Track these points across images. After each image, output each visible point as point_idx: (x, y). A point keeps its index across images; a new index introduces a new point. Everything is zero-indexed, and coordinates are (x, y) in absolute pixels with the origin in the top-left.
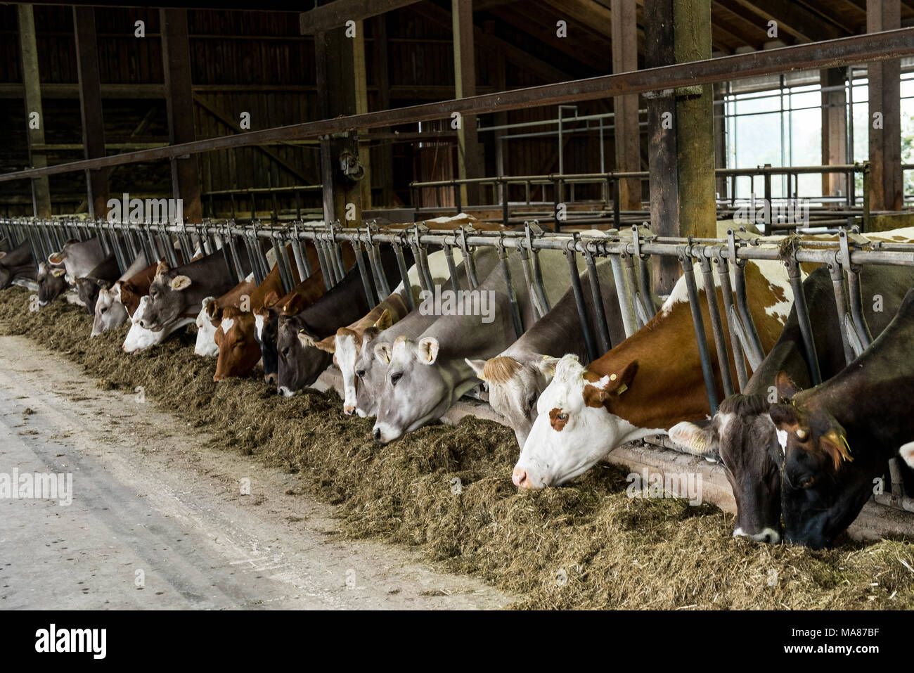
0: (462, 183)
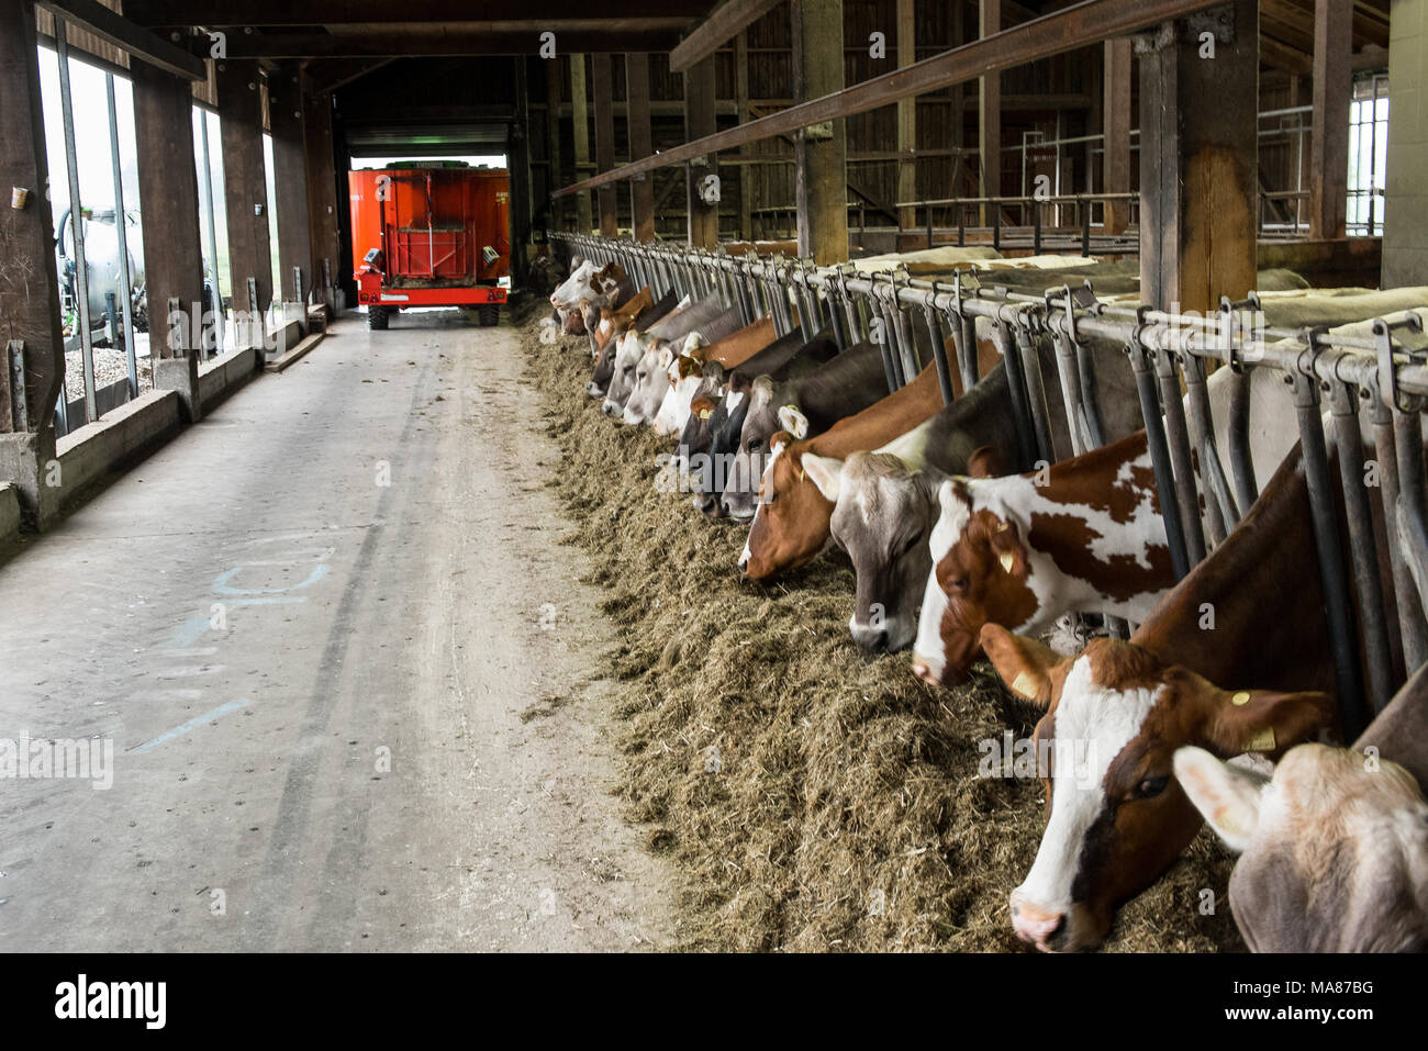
0: (982, 202)
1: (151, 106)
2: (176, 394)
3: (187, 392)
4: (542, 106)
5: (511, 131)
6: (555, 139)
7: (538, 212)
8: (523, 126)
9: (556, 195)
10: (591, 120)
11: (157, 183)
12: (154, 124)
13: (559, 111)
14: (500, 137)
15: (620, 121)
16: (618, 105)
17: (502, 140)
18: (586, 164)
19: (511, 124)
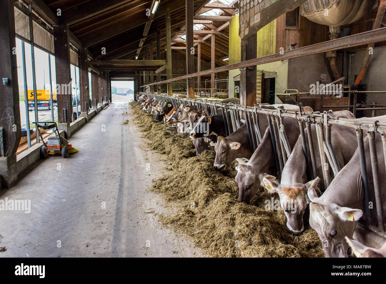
1: (93, 76)
2: (95, 111)
3: (96, 110)
4: (139, 74)
5: (134, 78)
6: (141, 79)
7: (138, 89)
8: (136, 77)
9: (141, 87)
10: (146, 76)
11: (94, 86)
12: (94, 78)
13: (141, 75)
14: (133, 78)
15: (150, 76)
16: (149, 74)
17: (133, 79)
18: (145, 83)
19: (134, 77)
